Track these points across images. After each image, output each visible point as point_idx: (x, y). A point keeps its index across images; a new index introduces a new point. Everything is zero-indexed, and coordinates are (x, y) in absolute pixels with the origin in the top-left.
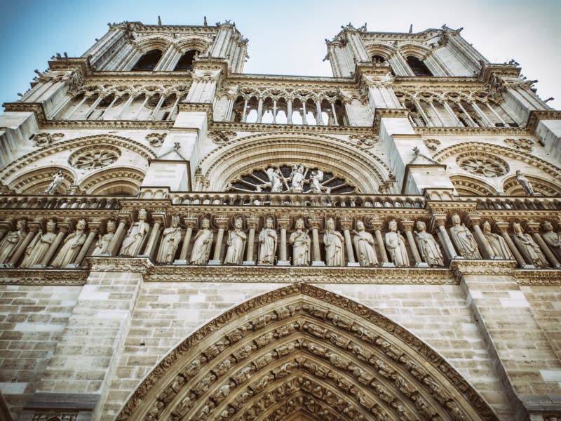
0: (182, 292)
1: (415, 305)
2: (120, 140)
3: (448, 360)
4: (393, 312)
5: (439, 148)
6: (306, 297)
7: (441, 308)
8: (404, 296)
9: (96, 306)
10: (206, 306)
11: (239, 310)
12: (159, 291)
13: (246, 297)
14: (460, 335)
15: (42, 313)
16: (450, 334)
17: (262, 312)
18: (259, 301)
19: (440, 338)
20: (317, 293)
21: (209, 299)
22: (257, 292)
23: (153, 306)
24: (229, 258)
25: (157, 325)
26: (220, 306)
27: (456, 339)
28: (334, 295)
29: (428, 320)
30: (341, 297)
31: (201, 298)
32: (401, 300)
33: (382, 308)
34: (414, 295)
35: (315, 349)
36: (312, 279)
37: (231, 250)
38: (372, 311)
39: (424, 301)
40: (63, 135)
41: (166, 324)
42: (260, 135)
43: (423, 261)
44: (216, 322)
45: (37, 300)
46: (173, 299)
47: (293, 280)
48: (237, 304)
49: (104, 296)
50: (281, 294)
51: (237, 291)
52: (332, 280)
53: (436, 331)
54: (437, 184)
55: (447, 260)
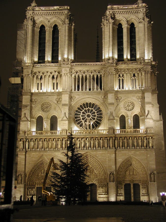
1: (102, 155)
2: (50, 101)
5: (121, 101)
7: (105, 156)
8: (100, 154)
14: (106, 160)
15: (55, 157)
16: (104, 160)
19: (103, 160)
27: (105, 160)
28: (92, 154)
29: (102, 158)
34: (102, 154)
36: (89, 151)
39: (103, 154)
40: (37, 99)
42: (81, 97)
43: (105, 147)
45: (54, 155)
52: (91, 151)
53: (103, 159)
54: (112, 126)
55: (108, 147)
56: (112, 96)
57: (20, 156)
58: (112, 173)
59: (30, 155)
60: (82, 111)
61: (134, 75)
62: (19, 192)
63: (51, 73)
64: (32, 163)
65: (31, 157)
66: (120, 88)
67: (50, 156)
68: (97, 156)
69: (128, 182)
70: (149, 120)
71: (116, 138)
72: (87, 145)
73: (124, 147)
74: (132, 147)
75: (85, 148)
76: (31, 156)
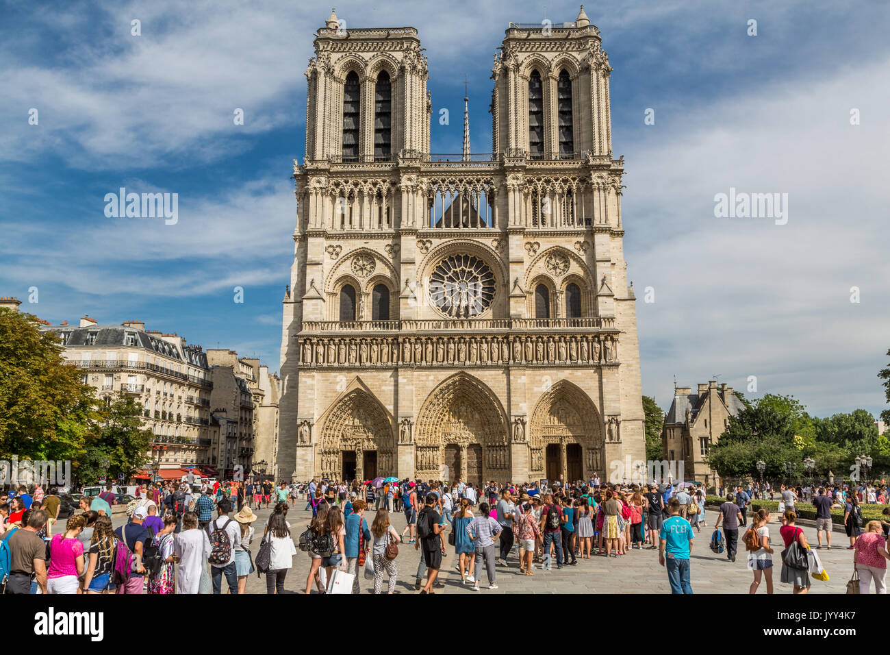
0: (427, 376)
1: (495, 378)
3: (499, 398)
4: (488, 381)
5: (538, 253)
8: (492, 375)
9: (405, 384)
10: (434, 381)
11: (443, 382)
12: (419, 375)
13: (446, 377)
16: (501, 389)
17: (450, 381)
18: (450, 378)
21: (434, 378)
22: (449, 375)
23: (420, 381)
24: (439, 360)
25: (420, 388)
26: (438, 381)
28: (471, 375)
29: (497, 385)
30: (473, 376)
31: (431, 378)
32: (490, 377)
33: (484, 380)
34: (496, 376)
36: (465, 369)
37: (439, 355)
38: (482, 381)
40: (342, 248)
41: (424, 387)
42: (444, 243)
43: (501, 360)
44: (438, 386)
46: (424, 378)
48: (443, 380)
49: (405, 381)
50: (456, 375)
51: (442, 374)
52: (471, 370)
54: (519, 310)
55: (509, 359)
56: (517, 240)
57: (304, 379)
58: (519, 419)
59: (326, 377)
60: (448, 276)
61: (570, 192)
62: (303, 462)
63: (375, 184)
64: (332, 397)
65: (331, 381)
66: (535, 223)
67: (374, 379)
68: (485, 380)
69: (557, 441)
70: (605, 297)
71: (529, 339)
72: (462, 355)
73: (548, 359)
74: (566, 359)
75: (456, 362)
76: (328, 380)
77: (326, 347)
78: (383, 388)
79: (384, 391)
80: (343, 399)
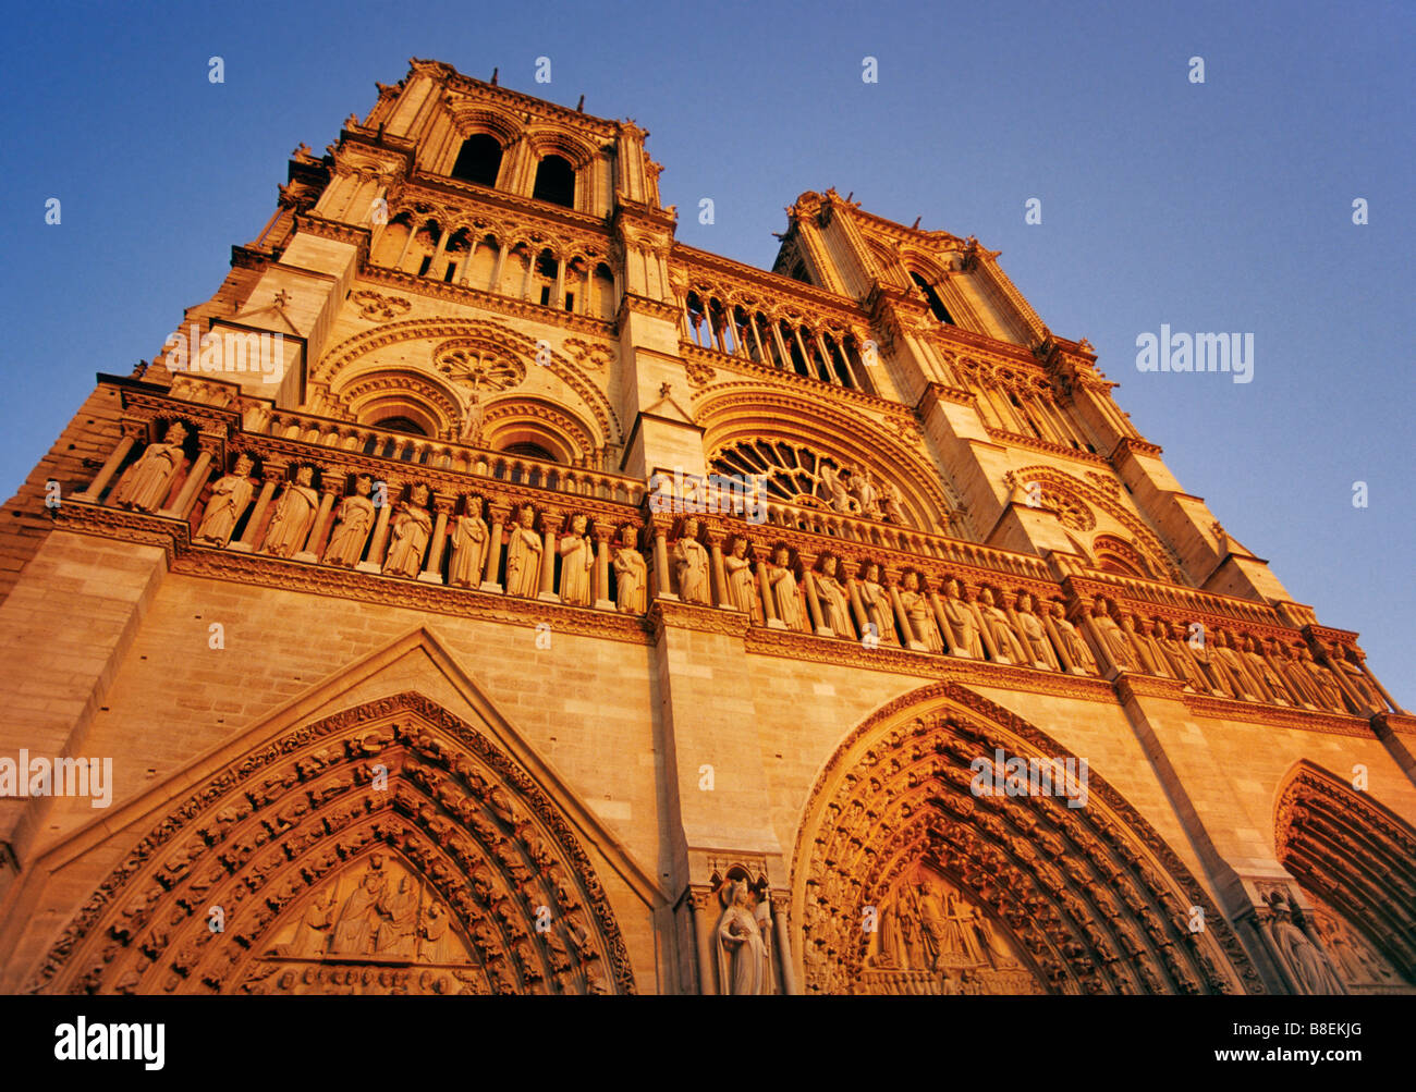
0: (799, 676)
1: (1085, 729)
2: (519, 341)
3: (1137, 808)
6: (952, 703)
8: (1069, 715)
11: (882, 715)
12: (763, 671)
13: (889, 695)
17: (903, 721)
18: (902, 703)
19: (1122, 777)
20: (967, 698)
21: (840, 692)
22: (900, 688)
23: (768, 695)
25: (786, 727)
27: (1138, 779)
28: (992, 704)
30: (1001, 709)
31: (827, 688)
34: (1080, 715)
35: (960, 777)
36: (961, 675)
38: (1042, 733)
39: (1093, 724)
40: (407, 305)
41: (798, 728)
42: (751, 384)
44: (861, 732)
46: (791, 687)
47: (938, 675)
48: (880, 705)
49: (705, 672)
50: (925, 694)
51: (872, 684)
52: (986, 681)
53: (1115, 768)
68: (1053, 727)
77: (270, 487)
78: (572, 707)
79: (576, 723)
80: (300, 743)
